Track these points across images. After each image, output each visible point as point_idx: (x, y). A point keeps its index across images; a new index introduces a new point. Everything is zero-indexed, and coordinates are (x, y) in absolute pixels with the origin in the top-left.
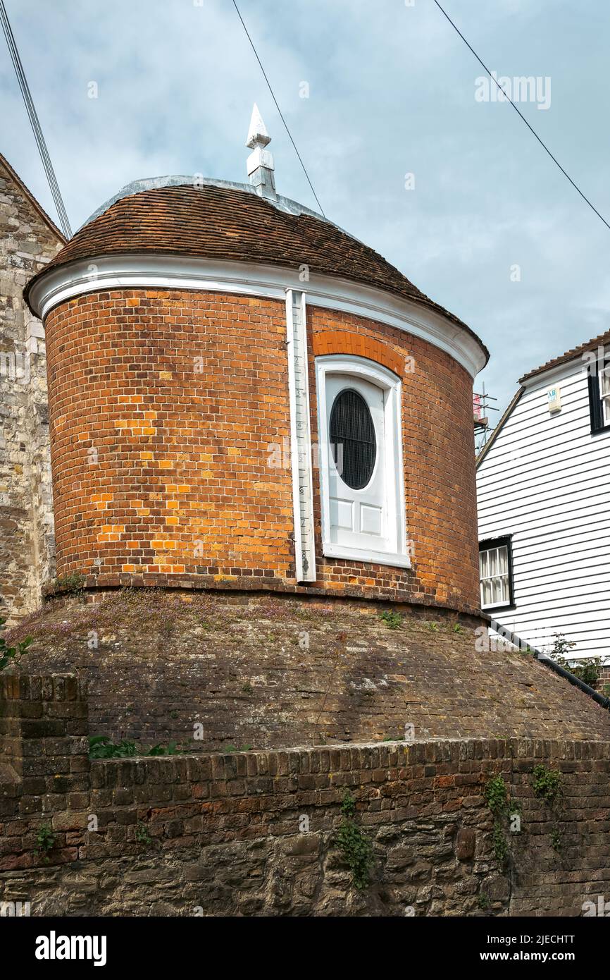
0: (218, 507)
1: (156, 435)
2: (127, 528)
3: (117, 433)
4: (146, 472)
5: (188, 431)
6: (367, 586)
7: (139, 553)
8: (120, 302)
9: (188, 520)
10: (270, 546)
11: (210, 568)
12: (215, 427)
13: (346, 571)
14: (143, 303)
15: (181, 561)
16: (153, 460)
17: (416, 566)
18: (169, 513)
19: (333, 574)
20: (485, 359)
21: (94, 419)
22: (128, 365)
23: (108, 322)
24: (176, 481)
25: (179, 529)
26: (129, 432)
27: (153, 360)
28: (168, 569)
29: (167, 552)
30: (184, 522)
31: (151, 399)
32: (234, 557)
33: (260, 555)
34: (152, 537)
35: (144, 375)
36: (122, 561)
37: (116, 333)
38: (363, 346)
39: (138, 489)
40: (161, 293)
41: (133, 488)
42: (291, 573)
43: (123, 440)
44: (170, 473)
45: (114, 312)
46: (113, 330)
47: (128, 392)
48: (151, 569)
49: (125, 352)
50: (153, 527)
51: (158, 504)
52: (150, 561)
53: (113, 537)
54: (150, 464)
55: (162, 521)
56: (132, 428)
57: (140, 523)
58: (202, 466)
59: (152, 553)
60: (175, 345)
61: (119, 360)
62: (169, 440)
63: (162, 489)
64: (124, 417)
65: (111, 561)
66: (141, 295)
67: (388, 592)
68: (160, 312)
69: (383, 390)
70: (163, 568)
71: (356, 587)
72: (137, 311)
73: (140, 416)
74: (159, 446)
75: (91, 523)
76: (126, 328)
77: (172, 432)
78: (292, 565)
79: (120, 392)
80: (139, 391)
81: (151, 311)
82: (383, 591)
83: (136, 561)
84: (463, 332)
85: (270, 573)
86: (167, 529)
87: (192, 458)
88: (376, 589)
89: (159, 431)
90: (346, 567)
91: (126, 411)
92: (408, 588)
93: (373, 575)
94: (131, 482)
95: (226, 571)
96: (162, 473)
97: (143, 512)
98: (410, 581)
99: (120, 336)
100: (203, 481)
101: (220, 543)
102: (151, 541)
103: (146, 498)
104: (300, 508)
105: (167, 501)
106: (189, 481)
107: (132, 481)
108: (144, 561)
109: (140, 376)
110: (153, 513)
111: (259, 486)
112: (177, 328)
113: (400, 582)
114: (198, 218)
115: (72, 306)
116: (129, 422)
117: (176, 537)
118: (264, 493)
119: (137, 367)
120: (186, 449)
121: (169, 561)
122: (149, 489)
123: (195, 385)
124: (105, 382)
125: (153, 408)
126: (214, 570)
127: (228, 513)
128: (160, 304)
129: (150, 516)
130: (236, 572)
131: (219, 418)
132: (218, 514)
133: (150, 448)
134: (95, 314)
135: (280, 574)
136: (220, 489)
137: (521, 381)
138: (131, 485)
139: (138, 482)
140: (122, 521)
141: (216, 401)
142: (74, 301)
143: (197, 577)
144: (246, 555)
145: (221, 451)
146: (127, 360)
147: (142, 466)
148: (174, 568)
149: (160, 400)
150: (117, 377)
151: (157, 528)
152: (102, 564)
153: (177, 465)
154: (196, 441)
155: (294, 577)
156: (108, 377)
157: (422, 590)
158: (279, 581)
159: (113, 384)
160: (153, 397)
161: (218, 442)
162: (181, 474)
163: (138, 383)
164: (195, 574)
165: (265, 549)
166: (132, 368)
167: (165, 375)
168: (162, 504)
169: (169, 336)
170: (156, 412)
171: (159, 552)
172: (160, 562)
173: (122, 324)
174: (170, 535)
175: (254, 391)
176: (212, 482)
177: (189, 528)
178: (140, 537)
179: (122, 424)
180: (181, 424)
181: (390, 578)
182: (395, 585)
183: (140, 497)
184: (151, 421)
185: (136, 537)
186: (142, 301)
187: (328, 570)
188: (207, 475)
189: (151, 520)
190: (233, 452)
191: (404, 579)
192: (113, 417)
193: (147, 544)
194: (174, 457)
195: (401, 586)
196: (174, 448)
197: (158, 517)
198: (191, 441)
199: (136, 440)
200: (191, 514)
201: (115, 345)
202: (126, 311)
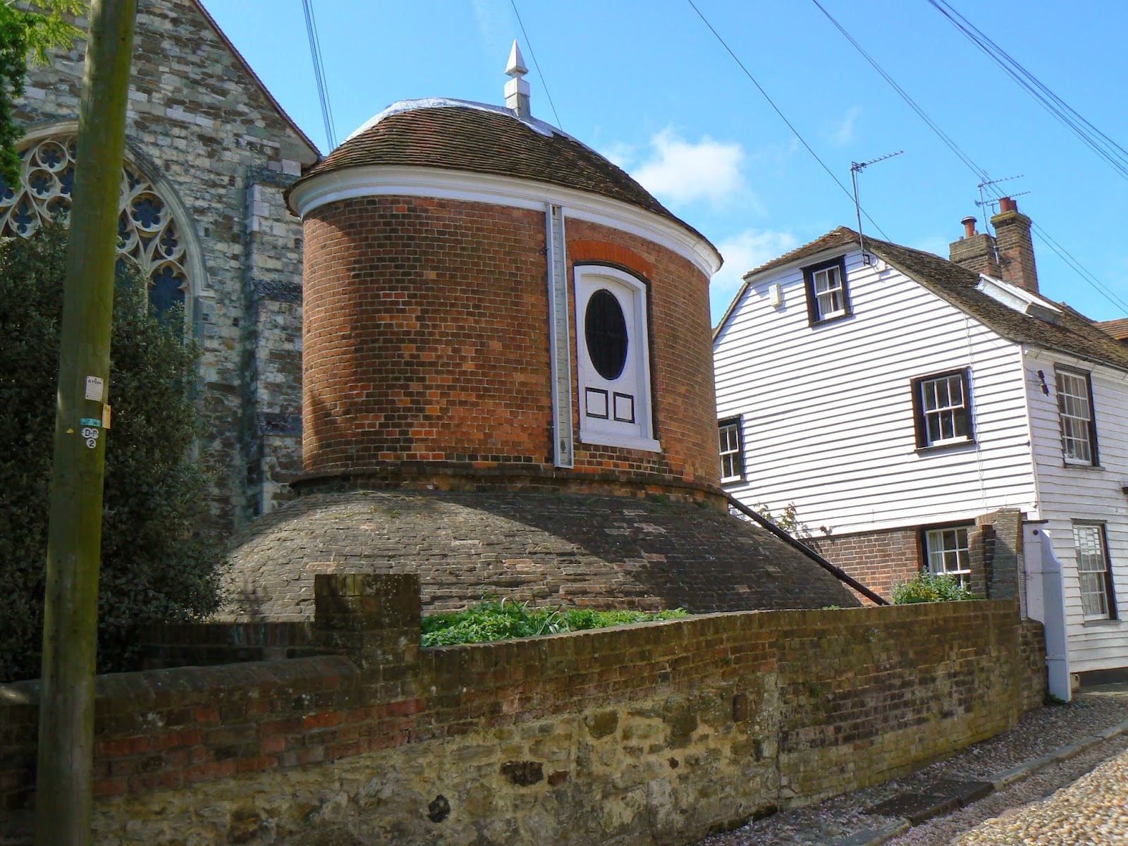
0: (479, 397)
1: (419, 329)
2: (385, 416)
3: (379, 326)
4: (407, 363)
5: (449, 326)
6: (621, 469)
7: (398, 441)
9: (448, 409)
10: (530, 433)
11: (469, 455)
12: (477, 322)
13: (601, 456)
14: (409, 209)
15: (440, 449)
16: (415, 353)
17: (665, 450)
18: (430, 402)
19: (589, 459)
21: (356, 313)
23: (375, 225)
24: (438, 372)
25: (439, 418)
26: (391, 325)
27: (416, 260)
28: (427, 457)
29: (426, 439)
30: (444, 410)
31: (415, 296)
32: (494, 444)
34: (410, 425)
35: (409, 274)
36: (380, 449)
37: (382, 235)
39: (398, 379)
40: (427, 202)
41: (394, 379)
42: (550, 458)
43: (384, 333)
44: (431, 364)
45: (381, 216)
46: (379, 231)
47: (391, 289)
48: (409, 456)
49: (391, 252)
50: (413, 416)
51: (419, 393)
52: (409, 449)
53: (370, 425)
54: (412, 356)
55: (421, 410)
56: (394, 322)
57: (399, 411)
58: (463, 358)
59: (410, 441)
60: (440, 247)
61: (383, 260)
62: (431, 333)
63: (423, 379)
64: (387, 311)
65: (367, 449)
67: (640, 475)
68: (427, 218)
69: (633, 291)
70: (421, 455)
71: (611, 470)
72: (404, 216)
73: (403, 311)
74: (421, 339)
75: (347, 412)
76: (393, 230)
77: (435, 326)
78: (550, 451)
79: (384, 289)
80: (403, 289)
81: (418, 217)
82: (636, 474)
83: (395, 449)
85: (530, 459)
86: (426, 418)
87: (454, 351)
88: (629, 473)
89: (422, 326)
90: (601, 452)
91: (388, 306)
92: (658, 470)
93: (626, 459)
95: (485, 458)
96: (423, 364)
97: (402, 400)
98: (661, 464)
99: (386, 238)
100: (465, 373)
101: (480, 431)
102: (410, 430)
103: (406, 388)
104: (559, 398)
105: (427, 391)
106: (449, 372)
107: (392, 371)
108: (403, 449)
109: (404, 274)
110: (413, 402)
111: (519, 377)
113: (651, 465)
116: (391, 317)
117: (436, 425)
118: (523, 384)
119: (402, 267)
120: (448, 343)
121: (428, 449)
122: (410, 379)
123: (459, 284)
124: (367, 278)
125: (417, 304)
126: (473, 457)
127: (490, 403)
128: (426, 211)
129: (410, 405)
130: (495, 458)
131: (481, 315)
133: (414, 341)
134: (361, 218)
135: (537, 460)
136: (481, 380)
139: (399, 373)
140: (381, 410)
141: (479, 299)
142: (339, 206)
144: (505, 443)
145: (482, 344)
146: (392, 260)
147: (403, 357)
148: (434, 457)
149: (424, 297)
150: (381, 275)
151: (417, 416)
152: (358, 451)
153: (439, 357)
154: (457, 335)
155: (552, 462)
156: (372, 275)
157: (671, 471)
158: (537, 467)
159: (376, 281)
160: (416, 294)
161: (481, 336)
162: (442, 365)
163: (403, 281)
164: (455, 461)
165: (525, 436)
166: (396, 267)
167: (432, 275)
168: (422, 394)
169: (435, 239)
170: (419, 308)
171: (417, 439)
172: (419, 451)
173: (388, 227)
174: (430, 423)
176: (472, 373)
177: (449, 417)
178: (398, 425)
179: (385, 319)
180: (445, 320)
181: (642, 461)
182: (647, 468)
183: (401, 387)
184: (414, 315)
185: (395, 425)
187: (583, 455)
188: (469, 366)
189: (410, 410)
190: (495, 345)
191: (654, 463)
192: (376, 312)
193: (406, 433)
194: (436, 349)
195: (652, 469)
196: (436, 341)
197: (418, 406)
198: (453, 335)
199: (398, 333)
200: (452, 403)
201: (380, 246)
202: (393, 216)
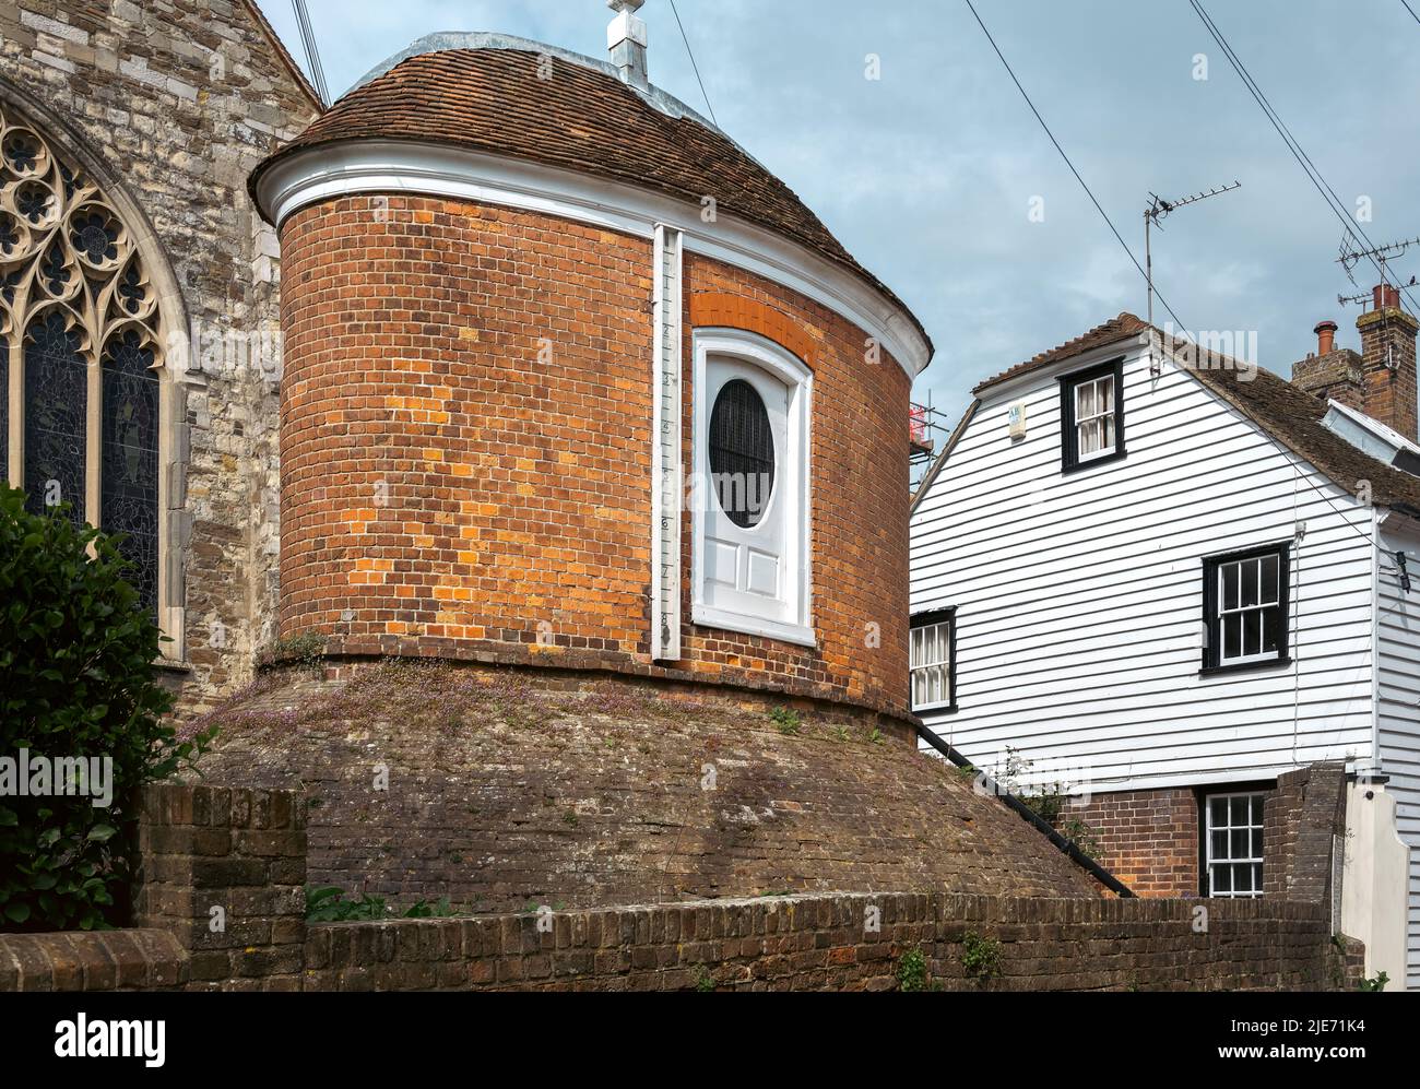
0: (538, 540)
1: (449, 424)
2: (396, 564)
3: (388, 415)
4: (431, 480)
5: (498, 422)
6: (750, 670)
7: (415, 604)
8: (403, 214)
9: (492, 558)
10: (616, 604)
11: (522, 633)
12: (541, 418)
13: (724, 646)
14: (438, 219)
15: (479, 620)
16: (443, 463)
17: (822, 644)
18: (465, 545)
19: (704, 650)
20: (927, 355)
21: (352, 391)
22: (411, 311)
23: (383, 242)
24: (477, 497)
25: (478, 571)
26: (407, 416)
27: (448, 308)
28: (459, 632)
29: (458, 605)
30: (486, 560)
31: (445, 368)
32: (561, 618)
33: (600, 617)
34: (435, 580)
35: (436, 331)
36: (386, 616)
37: (394, 261)
38: (761, 319)
39: (417, 505)
40: (467, 208)
41: (409, 504)
42: (644, 647)
43: (397, 428)
44: (469, 483)
45: (393, 229)
46: (391, 255)
47: (408, 354)
48: (431, 630)
49: (408, 291)
50: (438, 566)
51: (448, 530)
52: (431, 618)
53: (373, 578)
54: (438, 468)
55: (452, 557)
56: (412, 411)
57: (417, 558)
58: (518, 477)
59: (434, 605)
60: (485, 288)
61: (397, 304)
62: (469, 433)
63: (455, 508)
64: (401, 392)
65: (369, 616)
66: (436, 208)
67: (783, 680)
68: (465, 236)
69: (788, 386)
70: (450, 629)
71: (737, 670)
72: (429, 231)
73: (426, 392)
74: (453, 442)
75: (340, 554)
76: (411, 254)
77: (474, 421)
78: (647, 634)
79: (396, 353)
80: (426, 355)
81: (450, 233)
82: (776, 679)
83: (408, 617)
84: (900, 313)
85: (613, 645)
86: (460, 570)
87: (504, 464)
88: (765, 676)
89: (454, 418)
90: (723, 641)
91: (403, 383)
92: (811, 675)
93: (762, 654)
94: (406, 494)
95: (547, 639)
96: (456, 483)
97: (423, 541)
98: (814, 665)
99: (401, 266)
100: (519, 500)
101: (540, 595)
102: (434, 588)
103: (429, 520)
104: (662, 550)
105: (461, 527)
106: (497, 499)
107: (408, 492)
108: (422, 618)
109: (428, 331)
110: (439, 543)
111: (603, 513)
112: (490, 264)
113: (800, 666)
114: (529, 102)
115: (327, 211)
116: (407, 401)
117: (473, 583)
118: (609, 524)
119: (425, 317)
120: (495, 450)
121: (461, 619)
122: (435, 506)
123: (514, 353)
124: (373, 335)
125: (447, 381)
126: (529, 636)
127: (555, 551)
128: (465, 224)
129: (434, 549)
130: (562, 640)
131: (547, 407)
132: (539, 551)
133: (439, 444)
134: (363, 229)
135: (627, 647)
136: (544, 513)
137: (975, 391)
138: (405, 498)
139: (417, 494)
140: (389, 554)
141: (545, 380)
142: (330, 205)
143: (502, 645)
144: (578, 616)
145: (547, 456)
146: (410, 305)
147: (425, 470)
148: (469, 632)
149: (458, 371)
150: (393, 329)
151: (444, 566)
152: (355, 618)
153: (480, 472)
154: (510, 439)
155: (649, 652)
156: (378, 328)
157: (829, 679)
158: (626, 657)
159: (386, 340)
160: (447, 366)
161: (543, 443)
162: (485, 486)
163: (426, 342)
164: (501, 641)
165: (608, 608)
166: (416, 317)
167: (468, 333)
168: (453, 531)
169: (477, 275)
170: (451, 389)
171: (444, 604)
172: (446, 620)
173: (404, 249)
174: (464, 579)
175: (602, 369)
176: (532, 502)
177: (493, 570)
178: (417, 580)
179: (397, 404)
180: (488, 411)
181: (785, 659)
182: (793, 670)
183: (420, 517)
184: (443, 402)
185: (410, 580)
186: (437, 217)
187: (698, 644)
188: (525, 490)
189: (435, 555)
190: (566, 459)
191: (805, 662)
192: (382, 391)
193: (426, 592)
194: (475, 460)
195: (801, 671)
196: (477, 446)
197: (447, 550)
198: (502, 438)
199: (417, 429)
200: (497, 548)
201: (391, 280)
202: (411, 229)
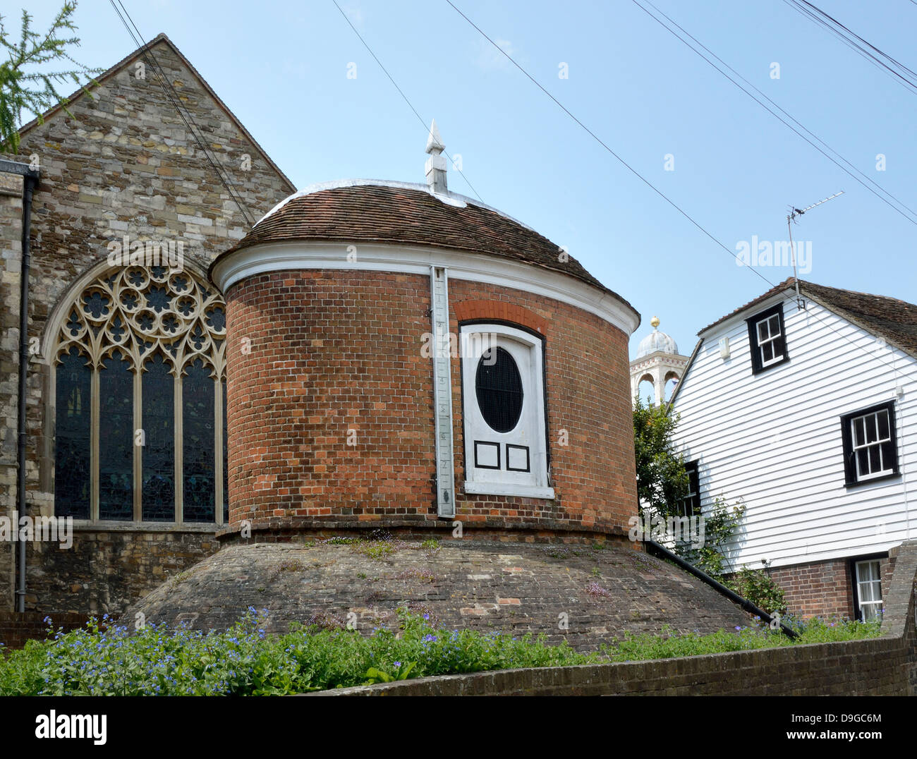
0: (362, 454)
1: (307, 395)
2: (278, 477)
3: (272, 394)
4: (297, 427)
5: (336, 390)
6: (508, 516)
7: (289, 499)
8: (278, 283)
9: (334, 468)
10: (413, 487)
11: (354, 509)
12: (361, 385)
13: (487, 505)
14: (298, 283)
15: (328, 504)
16: (304, 417)
17: (559, 497)
18: (318, 462)
19: (475, 508)
20: (636, 317)
21: (253, 383)
22: (284, 335)
23: (268, 299)
24: (324, 434)
25: (326, 476)
26: (282, 393)
27: (304, 330)
28: (316, 512)
29: (315, 496)
30: (331, 469)
31: (303, 364)
32: (378, 498)
33: (403, 496)
34: (300, 484)
35: (298, 344)
36: (273, 506)
37: (273, 309)
39: (289, 442)
40: (314, 274)
41: (285, 442)
42: (434, 509)
43: (276, 401)
44: (319, 426)
45: (273, 291)
46: (271, 306)
47: (282, 359)
48: (299, 512)
49: (281, 325)
50: (302, 475)
51: (307, 455)
52: (299, 505)
53: (267, 485)
54: (301, 421)
55: (311, 469)
56: (285, 390)
57: (290, 472)
58: (349, 420)
59: (300, 498)
60: (326, 317)
61: (275, 332)
62: (319, 398)
63: (312, 441)
64: (278, 380)
65: (264, 507)
66: (297, 276)
67: (531, 521)
68: (314, 289)
69: (530, 348)
70: (310, 511)
71: (498, 518)
72: (293, 290)
73: (293, 379)
74: (309, 404)
75: (249, 474)
76: (283, 304)
77: (322, 391)
78: (435, 503)
79: (276, 359)
80: (293, 357)
81: (305, 289)
82: (525, 521)
83: (286, 507)
84: (608, 296)
85: (414, 511)
86: (315, 476)
87: (340, 413)
88: (518, 520)
89: (310, 391)
90: (488, 502)
91: (280, 376)
92: (552, 516)
93: (514, 507)
94: (283, 437)
95: (369, 511)
96: (311, 427)
97: (293, 462)
98: (554, 510)
99: (277, 311)
101: (365, 486)
102: (300, 488)
103: (297, 449)
104: (444, 453)
105: (316, 452)
106: (336, 433)
107: (284, 435)
108: (294, 506)
109: (293, 344)
110: (303, 462)
111: (403, 434)
112: (328, 303)
113: (543, 511)
115: (240, 288)
116: (282, 385)
117: (324, 483)
118: (407, 441)
119: (291, 337)
120: (334, 406)
121: (316, 505)
122: (300, 442)
123: (344, 350)
124: (263, 351)
125: (305, 371)
126: (358, 511)
127: (374, 460)
128: (313, 283)
129: (300, 466)
130: (378, 511)
131: (365, 378)
132: (363, 461)
133: (302, 406)
134: (257, 294)
135: (422, 512)
136: (365, 438)
138: (282, 439)
139: (289, 436)
140: (274, 471)
141: (363, 362)
142: (242, 284)
143: (342, 517)
144: (389, 496)
145: (366, 406)
146: (282, 332)
147: (293, 422)
148: (322, 512)
149: (313, 364)
150: (273, 346)
151: (306, 475)
152: (257, 510)
153: (326, 419)
154: (343, 398)
155: (436, 512)
156: (266, 347)
157: (568, 517)
158: (421, 518)
159: (270, 353)
160: (305, 362)
161: (365, 398)
162: (329, 427)
163: (292, 351)
164: (341, 515)
165: (409, 490)
166: (286, 338)
167: (317, 343)
168: (311, 455)
169: (321, 310)
170: (307, 375)
171: (306, 497)
172: (308, 507)
173: (279, 301)
174: (318, 481)
175: (400, 352)
177: (336, 475)
178: (290, 484)
179: (277, 387)
180: (330, 385)
181: (533, 508)
182: (539, 514)
183: (291, 449)
184: (303, 383)
185: (287, 484)
186: (297, 281)
187: (468, 505)
188: (354, 427)
189: (300, 470)
190: (379, 406)
191: (547, 509)
192: (269, 381)
193: (295, 491)
194: (323, 413)
195: (545, 515)
196: (323, 405)
197: (307, 466)
198: (339, 398)
199: (289, 400)
200: (338, 462)
201: (272, 320)
202: (283, 290)
